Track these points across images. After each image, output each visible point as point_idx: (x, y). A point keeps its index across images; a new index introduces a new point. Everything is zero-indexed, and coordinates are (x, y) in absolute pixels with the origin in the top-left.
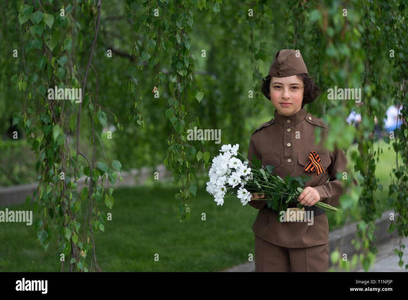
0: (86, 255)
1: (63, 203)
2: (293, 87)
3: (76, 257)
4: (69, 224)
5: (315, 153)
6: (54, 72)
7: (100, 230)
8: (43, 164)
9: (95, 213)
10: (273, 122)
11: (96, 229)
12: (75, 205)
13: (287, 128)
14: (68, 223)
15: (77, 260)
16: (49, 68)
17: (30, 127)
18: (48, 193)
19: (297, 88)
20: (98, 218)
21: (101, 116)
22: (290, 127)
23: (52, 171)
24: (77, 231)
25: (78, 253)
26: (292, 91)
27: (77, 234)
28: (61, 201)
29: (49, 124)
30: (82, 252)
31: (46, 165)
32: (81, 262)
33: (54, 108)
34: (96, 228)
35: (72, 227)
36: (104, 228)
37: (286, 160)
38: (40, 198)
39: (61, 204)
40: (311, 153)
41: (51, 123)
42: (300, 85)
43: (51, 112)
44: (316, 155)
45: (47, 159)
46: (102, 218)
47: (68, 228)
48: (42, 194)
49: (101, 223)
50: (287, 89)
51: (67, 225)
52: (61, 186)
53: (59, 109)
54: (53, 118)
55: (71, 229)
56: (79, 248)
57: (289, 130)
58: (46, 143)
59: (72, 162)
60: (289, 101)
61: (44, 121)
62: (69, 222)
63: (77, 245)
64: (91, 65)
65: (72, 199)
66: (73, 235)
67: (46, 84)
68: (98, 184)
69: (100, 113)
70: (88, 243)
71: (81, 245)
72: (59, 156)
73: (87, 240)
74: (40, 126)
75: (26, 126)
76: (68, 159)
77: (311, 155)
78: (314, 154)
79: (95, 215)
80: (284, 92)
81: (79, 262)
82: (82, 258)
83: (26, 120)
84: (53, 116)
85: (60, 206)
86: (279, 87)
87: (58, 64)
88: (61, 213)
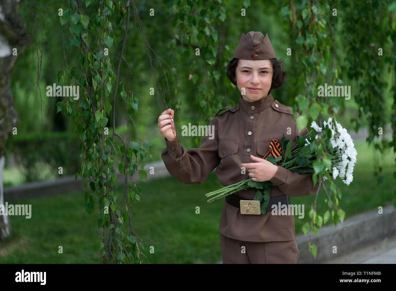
0: (123, 221)
1: (102, 177)
2: (263, 72)
3: (114, 223)
4: (108, 195)
5: (276, 141)
6: (90, 65)
7: (137, 200)
8: (84, 145)
9: (131, 186)
10: (238, 109)
11: (133, 200)
12: (112, 179)
13: (251, 116)
14: (106, 195)
15: (115, 226)
16: (86, 62)
17: (72, 113)
18: (88, 169)
19: (267, 72)
20: (134, 189)
21: (133, 102)
22: (254, 114)
23: (91, 150)
24: (115, 201)
25: (116, 219)
26: (261, 75)
27: (114, 203)
28: (100, 176)
29: (88, 110)
30: (120, 219)
31: (87, 145)
32: (119, 227)
33: (91, 96)
34: (133, 198)
35: (110, 198)
36: (139, 198)
37: (245, 150)
38: (83, 173)
39: (100, 178)
40: (272, 141)
41: (89, 109)
42: (269, 69)
43: (88, 99)
44: (277, 144)
45: (87, 139)
46: (138, 190)
47: (107, 198)
48: (84, 170)
49: (137, 194)
50: (256, 73)
51: (106, 196)
52: (99, 163)
53: (96, 97)
54: (91, 105)
55: (109, 199)
56: (117, 216)
57: (252, 118)
58: (86, 126)
59: (108, 142)
60: (259, 87)
61: (84, 108)
62: (108, 193)
63: (115, 213)
64: (123, 58)
65: (109, 174)
66: (111, 204)
67: (84, 76)
68: (132, 161)
69: (133, 99)
70: (127, 211)
71: (118, 213)
72: (97, 137)
73: (126, 208)
74: (81, 112)
75: (69, 112)
76: (105, 139)
77: (272, 143)
78: (275, 143)
79: (131, 187)
80: (253, 77)
81: (117, 227)
82: (120, 224)
83: (68, 108)
84: (91, 103)
85: (100, 180)
86: (248, 71)
87: (94, 58)
88: (101, 186)
